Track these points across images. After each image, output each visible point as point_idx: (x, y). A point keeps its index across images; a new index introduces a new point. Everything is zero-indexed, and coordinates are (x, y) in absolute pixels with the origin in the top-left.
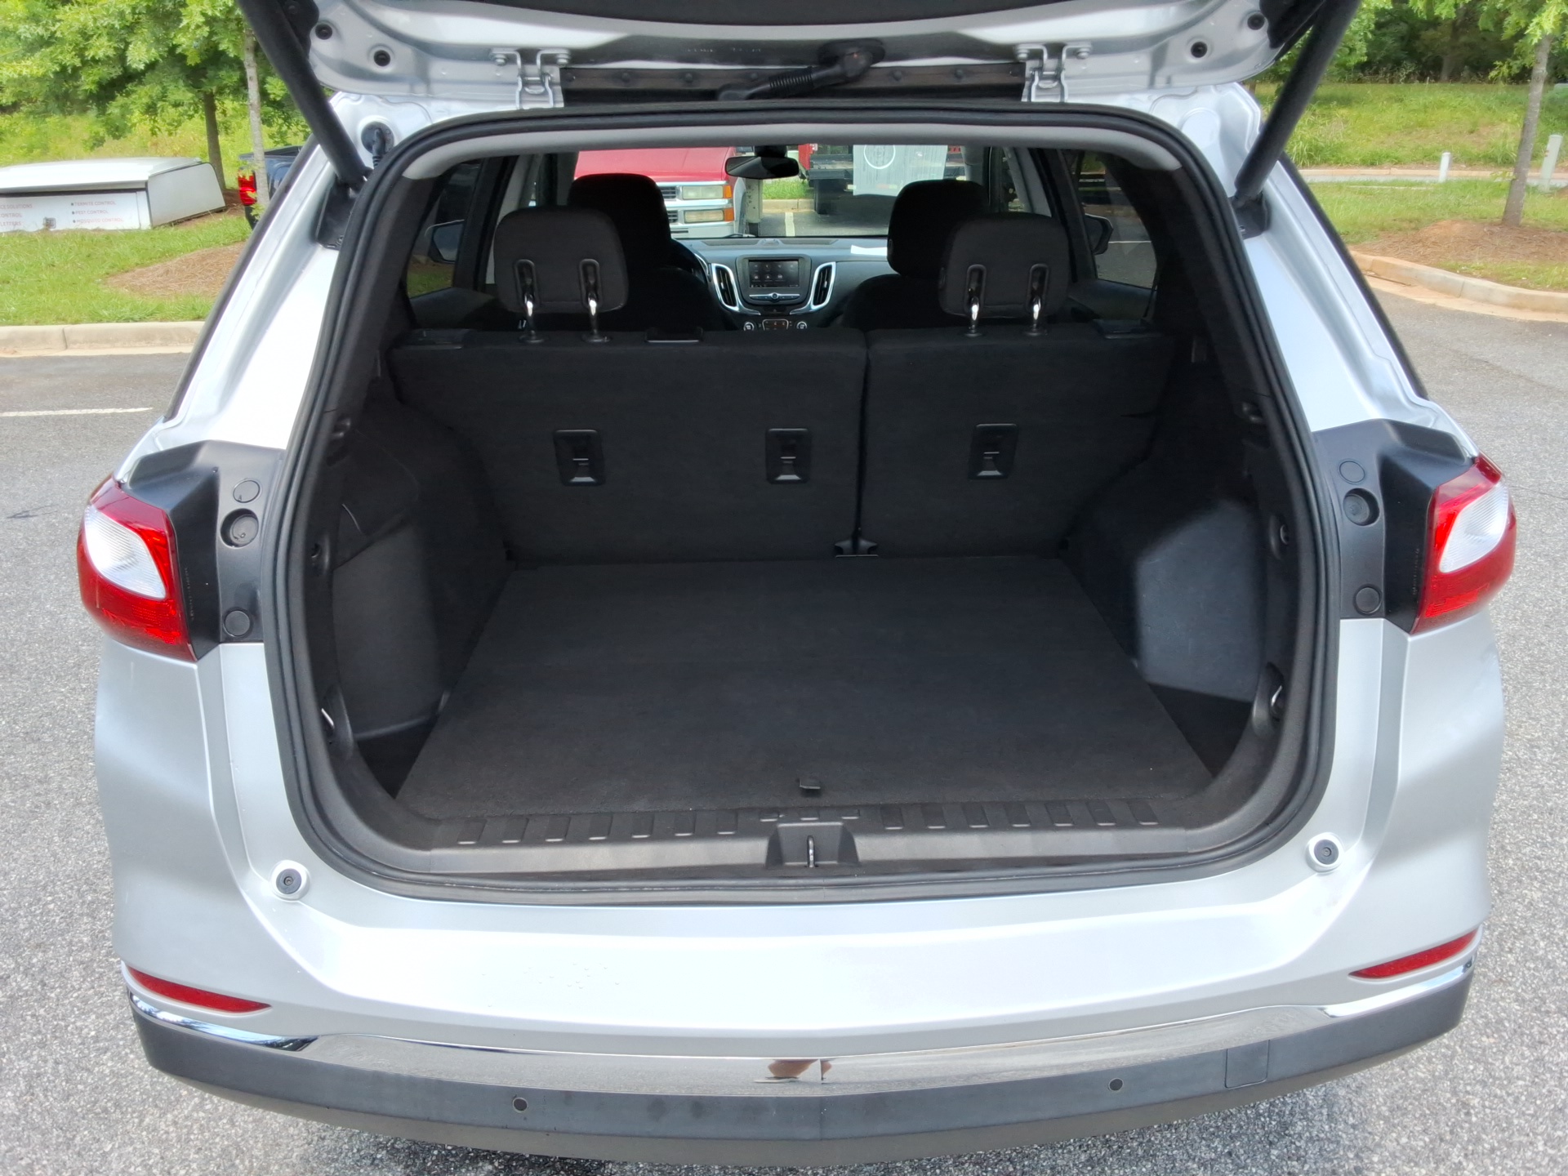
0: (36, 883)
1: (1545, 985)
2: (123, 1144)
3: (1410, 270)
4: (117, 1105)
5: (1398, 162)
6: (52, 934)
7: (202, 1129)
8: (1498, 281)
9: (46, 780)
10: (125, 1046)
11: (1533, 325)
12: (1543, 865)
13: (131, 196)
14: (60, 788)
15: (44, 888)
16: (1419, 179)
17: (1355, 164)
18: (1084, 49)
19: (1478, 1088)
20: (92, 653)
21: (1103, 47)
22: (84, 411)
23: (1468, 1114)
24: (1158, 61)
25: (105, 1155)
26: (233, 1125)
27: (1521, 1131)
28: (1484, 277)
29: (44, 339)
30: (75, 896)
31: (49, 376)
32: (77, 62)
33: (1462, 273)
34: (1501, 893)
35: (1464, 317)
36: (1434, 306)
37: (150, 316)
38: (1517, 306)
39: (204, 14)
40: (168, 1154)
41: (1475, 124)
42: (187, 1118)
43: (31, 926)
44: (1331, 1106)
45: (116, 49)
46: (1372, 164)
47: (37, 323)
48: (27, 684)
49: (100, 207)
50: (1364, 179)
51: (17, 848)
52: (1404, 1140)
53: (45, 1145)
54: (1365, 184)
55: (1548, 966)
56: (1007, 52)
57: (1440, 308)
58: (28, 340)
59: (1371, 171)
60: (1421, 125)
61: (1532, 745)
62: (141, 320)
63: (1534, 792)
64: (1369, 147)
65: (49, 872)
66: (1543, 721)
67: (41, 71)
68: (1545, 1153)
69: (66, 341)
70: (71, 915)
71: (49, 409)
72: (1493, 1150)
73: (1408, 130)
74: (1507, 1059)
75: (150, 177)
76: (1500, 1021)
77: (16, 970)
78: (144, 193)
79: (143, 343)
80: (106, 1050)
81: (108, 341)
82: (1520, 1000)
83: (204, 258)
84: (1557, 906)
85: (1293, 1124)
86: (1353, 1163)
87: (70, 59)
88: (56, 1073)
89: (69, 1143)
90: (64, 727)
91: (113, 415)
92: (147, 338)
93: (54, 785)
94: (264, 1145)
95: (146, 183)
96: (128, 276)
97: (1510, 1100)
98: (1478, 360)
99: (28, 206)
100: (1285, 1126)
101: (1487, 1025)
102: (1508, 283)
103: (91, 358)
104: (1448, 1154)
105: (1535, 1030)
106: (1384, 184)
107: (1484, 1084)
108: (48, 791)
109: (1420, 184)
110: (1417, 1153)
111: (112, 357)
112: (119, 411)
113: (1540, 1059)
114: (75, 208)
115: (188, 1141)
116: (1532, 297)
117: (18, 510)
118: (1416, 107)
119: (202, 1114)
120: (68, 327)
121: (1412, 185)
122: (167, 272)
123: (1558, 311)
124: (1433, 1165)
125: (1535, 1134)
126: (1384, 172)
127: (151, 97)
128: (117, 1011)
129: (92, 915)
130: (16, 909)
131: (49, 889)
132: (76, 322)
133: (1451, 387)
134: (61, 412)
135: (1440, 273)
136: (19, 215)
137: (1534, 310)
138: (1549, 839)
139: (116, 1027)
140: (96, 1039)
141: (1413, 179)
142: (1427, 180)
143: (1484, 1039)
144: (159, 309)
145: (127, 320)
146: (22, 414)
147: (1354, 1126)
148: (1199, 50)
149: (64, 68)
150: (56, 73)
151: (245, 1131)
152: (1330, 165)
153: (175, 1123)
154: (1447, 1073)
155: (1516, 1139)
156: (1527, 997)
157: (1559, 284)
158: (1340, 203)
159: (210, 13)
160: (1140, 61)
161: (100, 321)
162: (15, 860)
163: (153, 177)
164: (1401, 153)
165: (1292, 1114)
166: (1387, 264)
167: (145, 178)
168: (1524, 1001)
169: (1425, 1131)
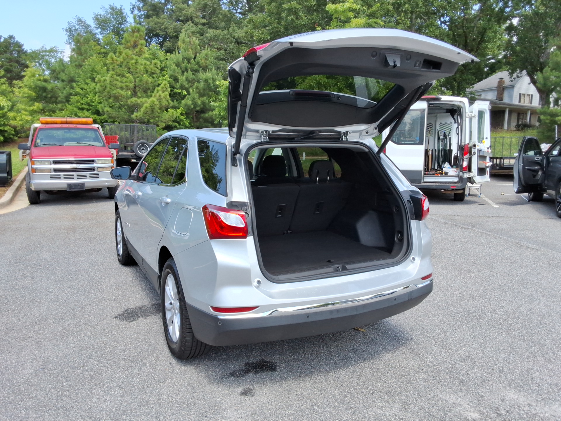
18: (351, 132)
21: (354, 132)
24: (360, 135)
56: (339, 133)
148: (367, 133)
160: (358, 134)
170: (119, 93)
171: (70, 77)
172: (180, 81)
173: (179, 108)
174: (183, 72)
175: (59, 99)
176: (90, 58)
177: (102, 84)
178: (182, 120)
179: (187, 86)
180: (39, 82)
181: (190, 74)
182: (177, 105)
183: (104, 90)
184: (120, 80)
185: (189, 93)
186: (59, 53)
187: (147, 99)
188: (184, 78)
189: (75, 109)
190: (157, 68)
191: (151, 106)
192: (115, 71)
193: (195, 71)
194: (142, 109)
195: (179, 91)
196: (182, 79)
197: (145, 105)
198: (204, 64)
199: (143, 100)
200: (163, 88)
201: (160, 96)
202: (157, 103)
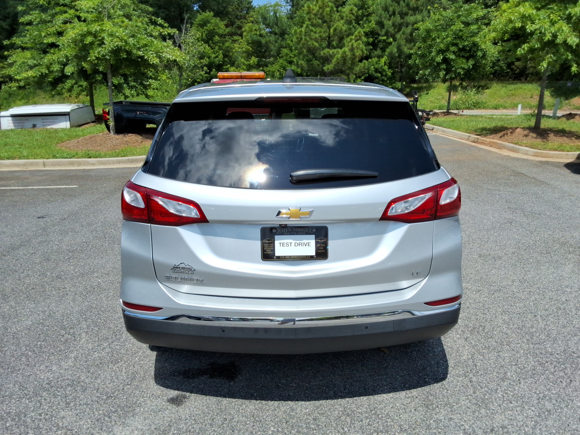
0: (67, 313)
1: (504, 339)
2: (104, 372)
3: (501, 144)
4: (101, 363)
5: (505, 108)
6: (75, 325)
7: (126, 369)
8: (531, 148)
9: (65, 288)
10: (101, 351)
11: (541, 162)
12: (509, 310)
13: (64, 117)
14: (70, 290)
15: (70, 314)
16: (511, 114)
17: (490, 109)
19: (480, 361)
20: (73, 255)
22: (55, 187)
23: (476, 367)
25: (99, 374)
26: (134, 367)
27: (490, 370)
28: (526, 146)
29: (37, 164)
30: (80, 316)
31: (40, 176)
32: (47, 72)
33: (519, 145)
34: (496, 317)
35: (518, 159)
36: (508, 156)
37: (73, 157)
38: (536, 155)
39: (95, 56)
40: (117, 374)
41: (532, 95)
42: (121, 366)
43: (68, 324)
44: (438, 365)
45: (60, 68)
46: (496, 109)
47: (34, 159)
48: (54, 263)
49: (53, 121)
50: (492, 113)
51: (60, 305)
52: (457, 372)
53: (82, 372)
54: (492, 115)
55: (506, 334)
57: (510, 156)
58: (32, 164)
59: (495, 111)
60: (513, 95)
61: (513, 281)
62: (70, 158)
63: (511, 293)
64: (494, 102)
65: (70, 311)
66: (518, 275)
67: (35, 75)
68: (496, 376)
69: (44, 165)
70: (79, 321)
71: (43, 186)
72: (482, 374)
73: (509, 96)
74: (489, 355)
75: (71, 110)
76: (489, 347)
77: (66, 333)
78: (68, 116)
79: (71, 166)
80: (96, 351)
81: (59, 165)
82: (496, 342)
83: (91, 138)
84: (512, 320)
85: (427, 368)
86: (442, 377)
87: (45, 71)
88: (82, 357)
89: (89, 372)
90: (68, 275)
91: (65, 188)
92: (72, 164)
93: (68, 289)
94: (143, 372)
95: (69, 112)
96: (64, 144)
97: (489, 364)
98: (520, 173)
99: (27, 120)
100: (424, 369)
101: (485, 347)
102: (534, 148)
103: (54, 170)
104: (469, 375)
105: (499, 349)
106: (498, 115)
107: (482, 360)
108: (66, 291)
109: (511, 115)
110: (460, 375)
111: (61, 170)
112: (67, 187)
113: (499, 356)
114: (44, 121)
115: (122, 371)
116: (542, 153)
117: (40, 216)
118: (511, 89)
119: (125, 365)
120: (45, 160)
121: (508, 115)
122: (78, 142)
123: (550, 157)
124: (464, 378)
125: (494, 371)
126: (500, 111)
127: (72, 84)
128: (97, 343)
129: (86, 321)
130: (62, 320)
131: (72, 314)
132: (48, 159)
133: (509, 181)
134: (48, 187)
135: (511, 145)
136: (24, 123)
137: (542, 157)
138: (513, 304)
139: (97, 346)
140: (92, 349)
141: (509, 114)
142: (514, 114)
143: (484, 350)
144: (77, 154)
145: (65, 158)
146: (34, 187)
147: (443, 369)
149: (42, 74)
150: (40, 75)
151: (138, 369)
152: (481, 109)
153: (118, 367)
154: (472, 358)
155: (488, 372)
156: (498, 341)
157: (551, 149)
158: (481, 122)
159: (97, 56)
161: (56, 158)
162: (60, 308)
163: (72, 110)
164: (506, 105)
165: (427, 366)
166: (494, 142)
167: (68, 110)
168: (497, 342)
169: (463, 370)
170: (313, 44)
171: (283, 30)
172: (386, 27)
173: (382, 58)
174: (390, 16)
175: (272, 53)
176: (301, 9)
177: (298, 36)
178: (384, 70)
179: (393, 32)
180: (255, 37)
181: (398, 19)
182: (380, 54)
183: (300, 41)
184: (314, 30)
185: (395, 40)
186: (283, 7)
187: (339, 50)
188: (390, 23)
189: (285, 63)
190: (353, 14)
191: (342, 57)
192: (311, 21)
193: (403, 15)
194: (334, 60)
195: (385, 38)
196: (388, 23)
197: (336, 57)
198: (415, 6)
199: (335, 51)
200: (356, 36)
201: (352, 45)
202: (349, 54)
